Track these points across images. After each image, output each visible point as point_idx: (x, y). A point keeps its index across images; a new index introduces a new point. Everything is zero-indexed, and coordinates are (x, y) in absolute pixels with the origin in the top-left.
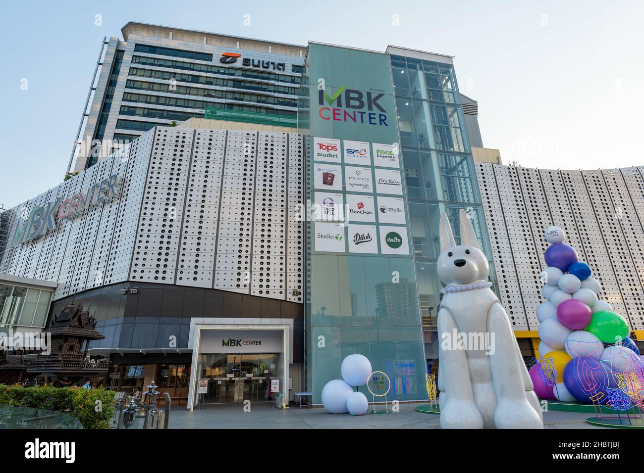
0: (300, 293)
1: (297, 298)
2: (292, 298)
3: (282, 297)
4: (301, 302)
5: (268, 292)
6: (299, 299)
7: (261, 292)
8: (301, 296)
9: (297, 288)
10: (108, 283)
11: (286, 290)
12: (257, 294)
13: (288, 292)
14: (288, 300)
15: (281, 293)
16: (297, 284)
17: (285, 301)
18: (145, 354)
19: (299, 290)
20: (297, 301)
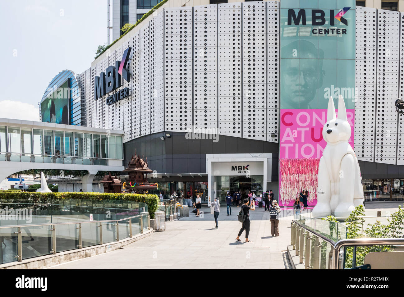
0: (276, 136)
1: (274, 139)
2: (270, 139)
3: (264, 139)
4: (277, 142)
5: (254, 136)
6: (276, 140)
7: (250, 136)
8: (277, 138)
9: (274, 132)
10: (153, 133)
11: (266, 134)
12: (247, 137)
13: (268, 135)
14: (268, 141)
15: (263, 136)
16: (274, 129)
17: (266, 142)
18: (181, 176)
19: (276, 134)
20: (274, 141)
